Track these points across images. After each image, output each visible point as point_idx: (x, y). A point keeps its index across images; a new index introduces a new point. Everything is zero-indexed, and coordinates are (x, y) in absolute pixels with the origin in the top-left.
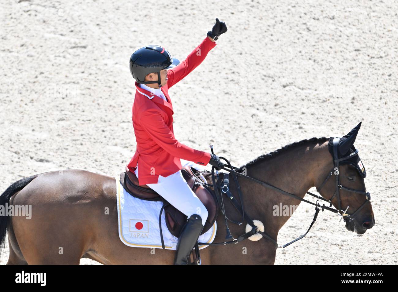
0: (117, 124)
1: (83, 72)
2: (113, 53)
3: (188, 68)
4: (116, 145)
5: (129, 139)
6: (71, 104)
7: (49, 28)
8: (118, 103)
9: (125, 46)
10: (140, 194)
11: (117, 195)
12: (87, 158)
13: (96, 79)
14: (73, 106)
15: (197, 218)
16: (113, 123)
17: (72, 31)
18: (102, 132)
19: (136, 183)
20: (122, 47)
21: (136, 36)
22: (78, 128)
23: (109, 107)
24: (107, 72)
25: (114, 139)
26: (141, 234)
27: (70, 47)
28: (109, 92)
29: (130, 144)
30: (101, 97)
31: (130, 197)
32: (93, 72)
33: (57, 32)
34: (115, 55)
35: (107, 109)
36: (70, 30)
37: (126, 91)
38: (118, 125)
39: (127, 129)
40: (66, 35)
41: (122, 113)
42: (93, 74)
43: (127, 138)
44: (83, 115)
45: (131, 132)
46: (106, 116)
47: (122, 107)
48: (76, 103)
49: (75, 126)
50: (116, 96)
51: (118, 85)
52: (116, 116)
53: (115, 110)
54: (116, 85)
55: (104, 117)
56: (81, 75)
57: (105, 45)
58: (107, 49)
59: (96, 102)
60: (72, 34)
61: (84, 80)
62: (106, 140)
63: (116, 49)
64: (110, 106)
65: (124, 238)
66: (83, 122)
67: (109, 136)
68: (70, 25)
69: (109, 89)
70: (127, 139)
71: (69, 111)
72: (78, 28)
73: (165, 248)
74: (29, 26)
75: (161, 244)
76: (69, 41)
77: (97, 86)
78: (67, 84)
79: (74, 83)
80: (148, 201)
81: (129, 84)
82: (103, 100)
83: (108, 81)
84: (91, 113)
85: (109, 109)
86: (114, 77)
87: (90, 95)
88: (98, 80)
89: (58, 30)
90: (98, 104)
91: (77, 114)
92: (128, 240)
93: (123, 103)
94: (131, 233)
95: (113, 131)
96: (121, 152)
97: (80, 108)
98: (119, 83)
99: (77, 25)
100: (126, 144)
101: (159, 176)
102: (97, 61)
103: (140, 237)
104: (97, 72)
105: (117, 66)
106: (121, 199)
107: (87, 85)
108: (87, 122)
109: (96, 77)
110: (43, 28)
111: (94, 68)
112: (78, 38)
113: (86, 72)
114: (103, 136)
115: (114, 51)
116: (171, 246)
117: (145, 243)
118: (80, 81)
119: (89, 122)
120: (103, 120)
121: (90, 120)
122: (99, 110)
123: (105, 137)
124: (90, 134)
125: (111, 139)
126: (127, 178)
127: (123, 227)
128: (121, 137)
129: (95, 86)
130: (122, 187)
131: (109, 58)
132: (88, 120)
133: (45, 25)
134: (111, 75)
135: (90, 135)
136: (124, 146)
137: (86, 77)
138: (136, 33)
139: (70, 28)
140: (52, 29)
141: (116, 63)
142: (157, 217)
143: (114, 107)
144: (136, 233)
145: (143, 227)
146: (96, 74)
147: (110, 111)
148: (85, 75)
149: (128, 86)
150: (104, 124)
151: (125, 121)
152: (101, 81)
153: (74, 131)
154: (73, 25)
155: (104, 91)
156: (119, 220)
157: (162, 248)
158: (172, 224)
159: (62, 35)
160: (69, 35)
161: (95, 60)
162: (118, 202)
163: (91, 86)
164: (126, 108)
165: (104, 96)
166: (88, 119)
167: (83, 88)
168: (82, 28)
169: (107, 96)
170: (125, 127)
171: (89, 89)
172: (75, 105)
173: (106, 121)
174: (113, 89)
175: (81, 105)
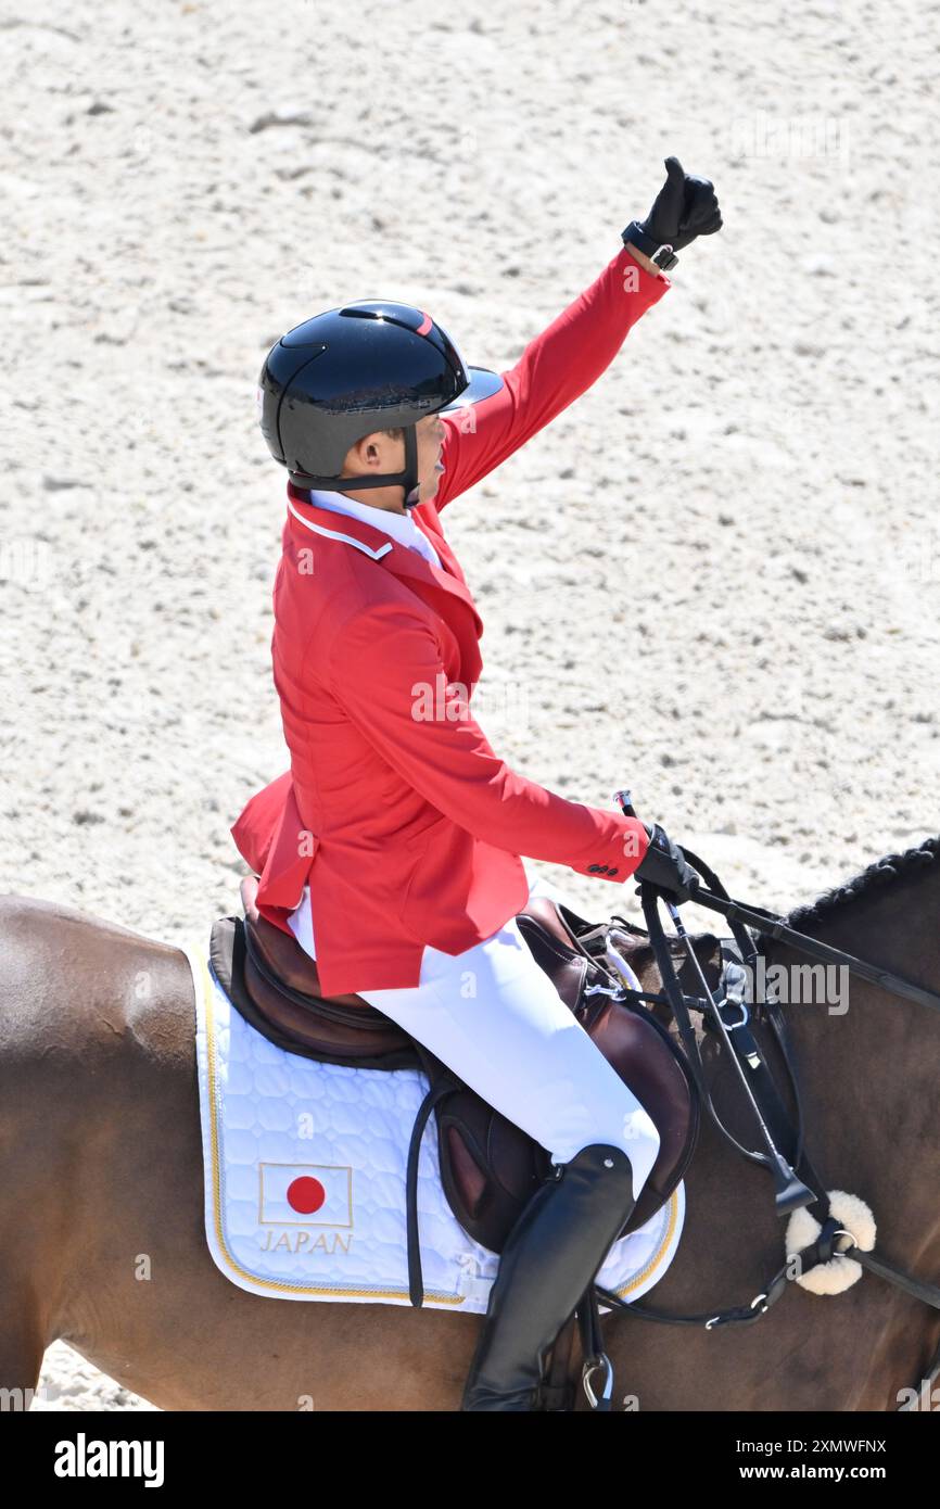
0: (732, 729)
1: (567, 475)
2: (715, 380)
3: (525, 405)
4: (729, 830)
5: (796, 799)
6: (510, 630)
7: (399, 254)
8: (738, 625)
9: (774, 347)
10: (319, 1036)
11: (201, 1040)
12: (586, 895)
13: (630, 507)
14: (517, 638)
15: (609, 1164)
16: (715, 724)
17: (514, 273)
18: (660, 768)
19: (298, 981)
20: (757, 349)
21: (828, 297)
22: (544, 748)
23: (694, 645)
24: (687, 474)
25: (720, 800)
26: (314, 1235)
27: (500, 352)
28: (694, 569)
29: (796, 827)
30: (656, 597)
31: (265, 1052)
32: (619, 473)
33: (443, 277)
34: (725, 389)
35: (685, 655)
36: (505, 266)
37: (778, 566)
38: (737, 734)
39: (785, 750)
40: (482, 290)
41: (761, 674)
42: (619, 483)
43: (780, 797)
44: (571, 684)
45: (802, 766)
46: (681, 688)
47: (757, 641)
48: (535, 626)
49: (529, 736)
50: (729, 589)
51: (740, 535)
52: (732, 689)
53: (726, 657)
54: (728, 535)
55: (670, 692)
56: (556, 487)
57: (676, 338)
58: (685, 357)
59: (633, 620)
60: (513, 284)
61: (571, 511)
62: (679, 805)
63: (729, 362)
64: (702, 638)
65: (229, 1256)
66: (568, 719)
67: (696, 786)
68: (504, 243)
69: (699, 557)
70: (780, 802)
71: (499, 664)
72: (544, 258)
73: (425, 1304)
74: (303, 248)
75: (407, 1282)
76: (498, 321)
77: (634, 541)
78: (488, 530)
79: (523, 524)
80: (350, 1071)
81: (793, 533)
82: (666, 607)
83: (690, 517)
84: (609, 672)
85: (693, 653)
86: (720, 496)
87: (602, 586)
88: (641, 509)
89: (445, 269)
90: (643, 630)
91: (540, 678)
92: (251, 1266)
93: (765, 624)
94: (266, 1230)
95: (712, 760)
96: (754, 866)
97: (554, 650)
98: (742, 525)
99: (538, 241)
100: (778, 825)
101: (420, 949)
102: (638, 420)
103: (311, 1252)
104: (639, 469)
105: (735, 441)
106: (218, 1059)
107: (588, 535)
108: (586, 716)
109: (629, 498)
110: (373, 260)
111: (622, 452)
112: (541, 308)
113: (581, 472)
114: (666, 786)
115: (718, 372)
116: (460, 1293)
117: (336, 1278)
118: (553, 517)
119: (597, 715)
120: (668, 708)
121: (601, 709)
122: (647, 660)
123: (677, 791)
124: (603, 774)
125: (704, 802)
126: (250, 952)
127: (227, 1202)
128: (756, 793)
129: (626, 539)
130: (223, 997)
131: (693, 405)
132: (591, 710)
133: (379, 245)
134: (703, 488)
135: (603, 782)
136: (768, 833)
137: (582, 499)
138: (826, 283)
139: (502, 257)
140: (419, 260)
141: (730, 431)
142: (398, 1151)
143: (720, 643)
144: (289, 1233)
145: (326, 1200)
146: (633, 480)
147: (698, 662)
148: (577, 488)
149: (790, 540)
150: (672, 728)
151: (773, 711)
152: (653, 518)
153: (524, 760)
154: (520, 241)
155: (672, 565)
156: (208, 1165)
157: (408, 1303)
158: (475, 1186)
159: (463, 290)
160: (498, 291)
161: (625, 412)
162: (203, 1079)
163: (609, 541)
164: (778, 649)
165: (670, 591)
166: (595, 704)
167: (565, 549)
168: (565, 258)
169: (687, 593)
170: (775, 744)
171: (598, 555)
172: (529, 632)
173: (681, 711)
174: (713, 556)
175: (559, 634)
